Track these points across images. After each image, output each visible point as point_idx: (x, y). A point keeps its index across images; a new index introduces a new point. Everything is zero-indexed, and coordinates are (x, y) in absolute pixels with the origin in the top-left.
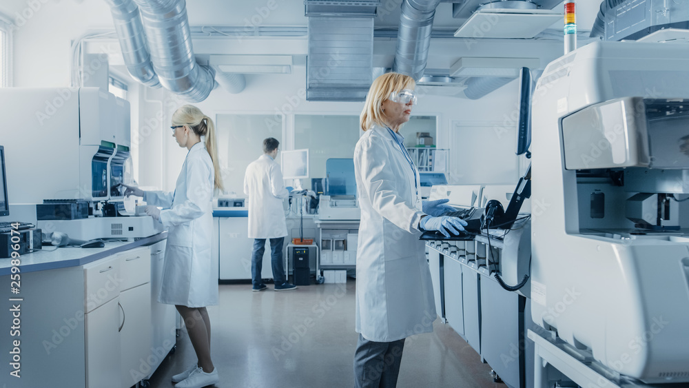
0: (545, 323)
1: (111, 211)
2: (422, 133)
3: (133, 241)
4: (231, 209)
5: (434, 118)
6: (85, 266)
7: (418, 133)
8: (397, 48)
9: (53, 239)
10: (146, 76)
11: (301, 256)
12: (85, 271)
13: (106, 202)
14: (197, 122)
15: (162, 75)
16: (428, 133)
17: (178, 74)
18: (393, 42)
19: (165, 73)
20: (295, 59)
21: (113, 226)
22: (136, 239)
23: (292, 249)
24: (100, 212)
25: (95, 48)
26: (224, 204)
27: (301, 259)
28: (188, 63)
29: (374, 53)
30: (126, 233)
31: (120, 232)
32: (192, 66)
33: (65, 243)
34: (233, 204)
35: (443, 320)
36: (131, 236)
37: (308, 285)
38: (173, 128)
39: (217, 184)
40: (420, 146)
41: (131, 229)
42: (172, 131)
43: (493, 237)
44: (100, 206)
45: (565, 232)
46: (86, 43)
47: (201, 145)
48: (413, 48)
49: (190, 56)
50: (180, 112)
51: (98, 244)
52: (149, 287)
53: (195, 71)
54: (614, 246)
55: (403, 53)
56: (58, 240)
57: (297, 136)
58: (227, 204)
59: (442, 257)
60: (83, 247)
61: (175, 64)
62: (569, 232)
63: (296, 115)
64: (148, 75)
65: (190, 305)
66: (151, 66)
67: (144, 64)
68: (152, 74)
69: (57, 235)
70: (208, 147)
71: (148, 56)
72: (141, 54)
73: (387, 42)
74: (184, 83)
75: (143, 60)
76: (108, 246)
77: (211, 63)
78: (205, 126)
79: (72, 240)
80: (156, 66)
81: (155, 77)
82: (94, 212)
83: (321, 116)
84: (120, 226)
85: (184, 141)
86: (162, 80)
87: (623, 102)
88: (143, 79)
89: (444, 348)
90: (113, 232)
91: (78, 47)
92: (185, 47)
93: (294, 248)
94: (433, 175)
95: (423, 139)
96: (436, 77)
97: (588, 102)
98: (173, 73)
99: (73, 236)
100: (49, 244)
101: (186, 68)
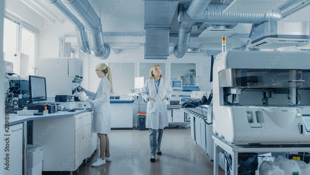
0: (216, 132)
1: (77, 99)
2: (192, 70)
3: (85, 110)
4: (115, 100)
5: (195, 64)
6: (75, 116)
7: (190, 70)
8: (178, 41)
9: (61, 108)
10: (86, 51)
11: (142, 119)
12: (75, 118)
13: (75, 96)
14: (104, 68)
15: (92, 51)
16: (194, 70)
17: (98, 50)
18: (176, 38)
19: (93, 50)
20: (140, 44)
21: (79, 104)
22: (87, 109)
23: (138, 117)
24: (73, 100)
25: (68, 40)
26: (112, 98)
27: (142, 120)
28: (102, 46)
29: (169, 42)
30: (83, 107)
31: (81, 107)
32: (103, 47)
33: (65, 110)
34: (115, 98)
35: (195, 141)
36: (85, 108)
37: (145, 130)
38: (96, 70)
39: (112, 91)
40: (191, 75)
41: (85, 105)
42: (96, 72)
43: (202, 107)
44: (73, 98)
45: (219, 105)
46: (64, 38)
47: (106, 77)
48: (184, 41)
49: (103, 44)
50: (98, 65)
51: (73, 111)
52: (90, 126)
53: (104, 49)
54: (229, 108)
55: (180, 43)
56: (63, 109)
57: (140, 71)
58: (113, 98)
59: (194, 118)
60: (69, 111)
61: (97, 47)
62: (221, 105)
63: (140, 63)
64: (87, 50)
65: (102, 133)
66: (88, 47)
67: (86, 47)
68: (88, 49)
69: (62, 107)
70: (108, 78)
71: (87, 43)
72: (85, 42)
73: (174, 38)
74: (100, 53)
75: (85, 45)
76: (77, 111)
77: (110, 46)
78: (107, 70)
79: (67, 109)
80: (90, 47)
81: (89, 51)
82: (71, 100)
83: (150, 63)
84: (81, 104)
85: (100, 75)
86: (92, 52)
87: (230, 70)
88: (85, 51)
89: (195, 152)
90: (79, 107)
91: (62, 40)
92: (101, 41)
93: (139, 116)
94: (195, 87)
95: (192, 72)
96: (194, 50)
97: (224, 69)
98: (96, 50)
99: (67, 108)
100: (60, 110)
101: (101, 48)
